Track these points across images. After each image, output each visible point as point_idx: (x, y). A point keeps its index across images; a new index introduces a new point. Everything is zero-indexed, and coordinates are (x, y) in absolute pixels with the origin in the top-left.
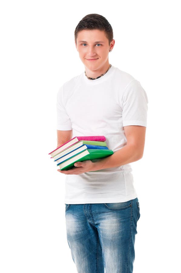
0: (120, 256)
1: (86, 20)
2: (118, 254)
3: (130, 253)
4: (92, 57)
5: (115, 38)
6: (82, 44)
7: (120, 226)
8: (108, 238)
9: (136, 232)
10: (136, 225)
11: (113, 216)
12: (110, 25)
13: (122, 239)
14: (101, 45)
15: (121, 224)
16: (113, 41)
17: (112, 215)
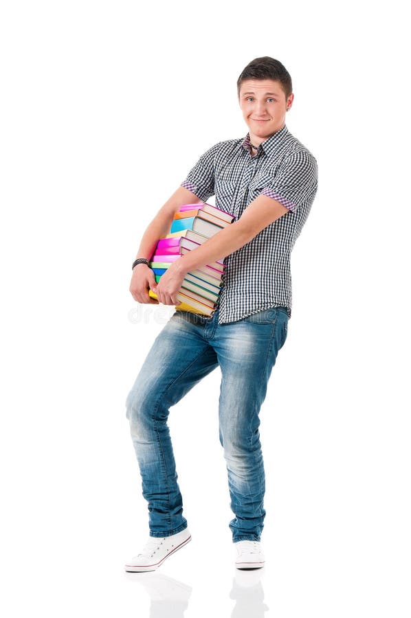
0: (246, 388)
1: (254, 66)
2: (245, 385)
3: (261, 389)
4: (262, 116)
5: (294, 92)
6: (246, 99)
7: (255, 346)
8: (234, 360)
9: (273, 362)
10: (277, 354)
11: (246, 331)
12: (287, 73)
13: (254, 365)
14: (275, 100)
15: (257, 344)
16: (291, 96)
17: (244, 329)
